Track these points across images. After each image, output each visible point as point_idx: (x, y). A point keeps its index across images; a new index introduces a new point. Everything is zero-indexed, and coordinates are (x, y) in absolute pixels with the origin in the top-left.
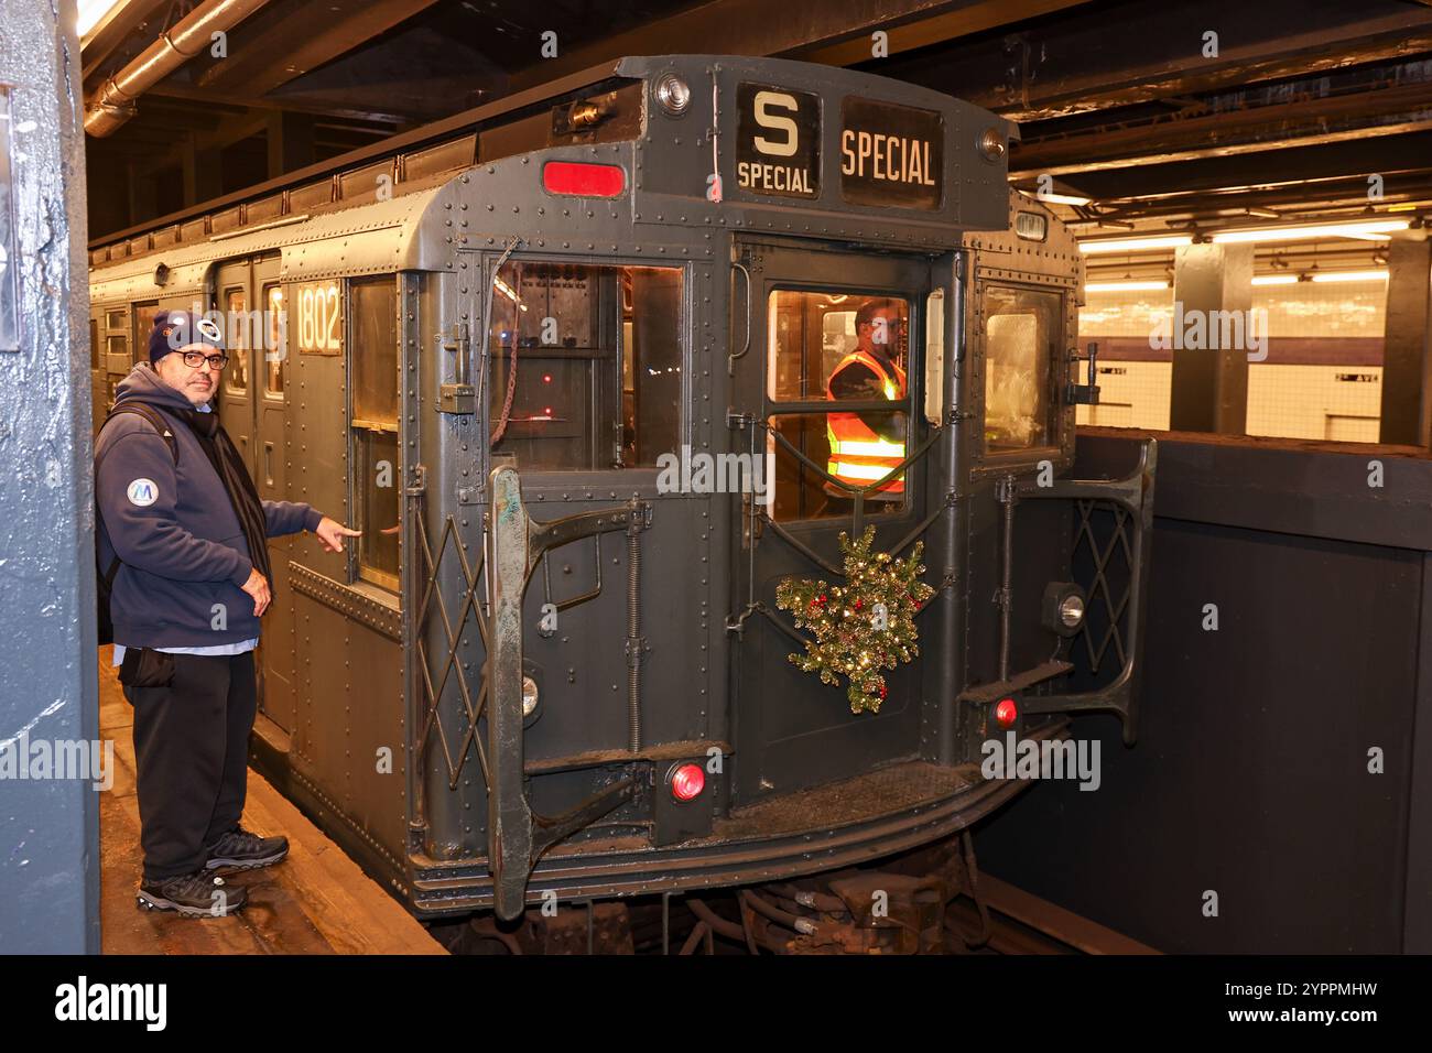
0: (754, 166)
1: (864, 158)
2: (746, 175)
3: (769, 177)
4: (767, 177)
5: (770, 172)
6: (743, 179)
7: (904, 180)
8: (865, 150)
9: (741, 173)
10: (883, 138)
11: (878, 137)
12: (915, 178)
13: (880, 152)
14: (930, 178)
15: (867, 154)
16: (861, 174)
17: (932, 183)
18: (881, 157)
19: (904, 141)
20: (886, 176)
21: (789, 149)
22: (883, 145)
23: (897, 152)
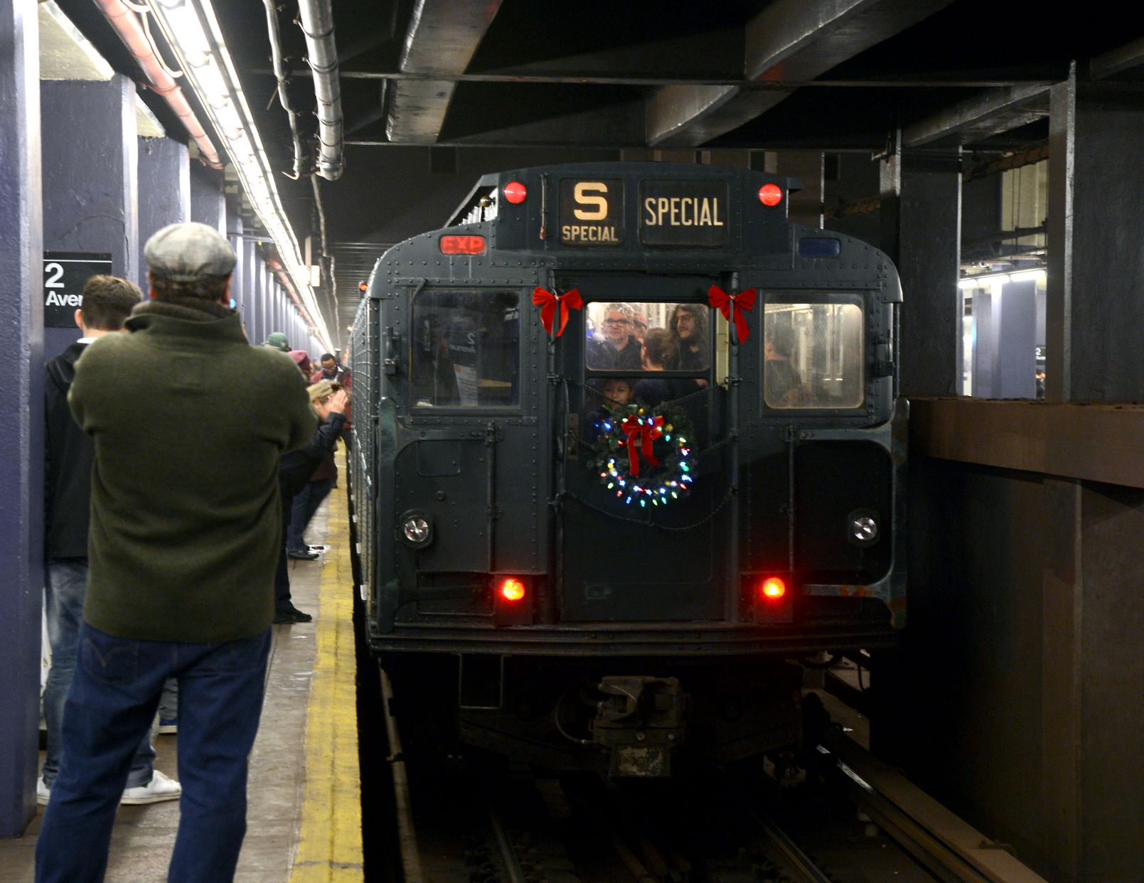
0: (574, 228)
1: (663, 213)
2: (568, 233)
3: (585, 233)
4: (583, 233)
5: (585, 230)
6: (566, 236)
7: (696, 224)
8: (663, 207)
9: (565, 232)
10: (678, 200)
11: (673, 200)
12: (706, 223)
13: (675, 208)
14: (718, 221)
15: (666, 210)
16: (660, 223)
17: (721, 224)
18: (677, 211)
19: (696, 200)
20: (681, 223)
21: (602, 214)
22: (678, 205)
23: (690, 208)
